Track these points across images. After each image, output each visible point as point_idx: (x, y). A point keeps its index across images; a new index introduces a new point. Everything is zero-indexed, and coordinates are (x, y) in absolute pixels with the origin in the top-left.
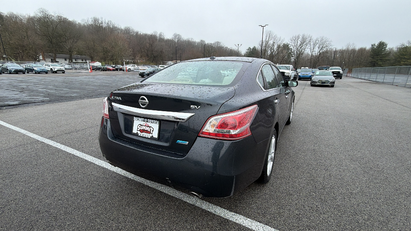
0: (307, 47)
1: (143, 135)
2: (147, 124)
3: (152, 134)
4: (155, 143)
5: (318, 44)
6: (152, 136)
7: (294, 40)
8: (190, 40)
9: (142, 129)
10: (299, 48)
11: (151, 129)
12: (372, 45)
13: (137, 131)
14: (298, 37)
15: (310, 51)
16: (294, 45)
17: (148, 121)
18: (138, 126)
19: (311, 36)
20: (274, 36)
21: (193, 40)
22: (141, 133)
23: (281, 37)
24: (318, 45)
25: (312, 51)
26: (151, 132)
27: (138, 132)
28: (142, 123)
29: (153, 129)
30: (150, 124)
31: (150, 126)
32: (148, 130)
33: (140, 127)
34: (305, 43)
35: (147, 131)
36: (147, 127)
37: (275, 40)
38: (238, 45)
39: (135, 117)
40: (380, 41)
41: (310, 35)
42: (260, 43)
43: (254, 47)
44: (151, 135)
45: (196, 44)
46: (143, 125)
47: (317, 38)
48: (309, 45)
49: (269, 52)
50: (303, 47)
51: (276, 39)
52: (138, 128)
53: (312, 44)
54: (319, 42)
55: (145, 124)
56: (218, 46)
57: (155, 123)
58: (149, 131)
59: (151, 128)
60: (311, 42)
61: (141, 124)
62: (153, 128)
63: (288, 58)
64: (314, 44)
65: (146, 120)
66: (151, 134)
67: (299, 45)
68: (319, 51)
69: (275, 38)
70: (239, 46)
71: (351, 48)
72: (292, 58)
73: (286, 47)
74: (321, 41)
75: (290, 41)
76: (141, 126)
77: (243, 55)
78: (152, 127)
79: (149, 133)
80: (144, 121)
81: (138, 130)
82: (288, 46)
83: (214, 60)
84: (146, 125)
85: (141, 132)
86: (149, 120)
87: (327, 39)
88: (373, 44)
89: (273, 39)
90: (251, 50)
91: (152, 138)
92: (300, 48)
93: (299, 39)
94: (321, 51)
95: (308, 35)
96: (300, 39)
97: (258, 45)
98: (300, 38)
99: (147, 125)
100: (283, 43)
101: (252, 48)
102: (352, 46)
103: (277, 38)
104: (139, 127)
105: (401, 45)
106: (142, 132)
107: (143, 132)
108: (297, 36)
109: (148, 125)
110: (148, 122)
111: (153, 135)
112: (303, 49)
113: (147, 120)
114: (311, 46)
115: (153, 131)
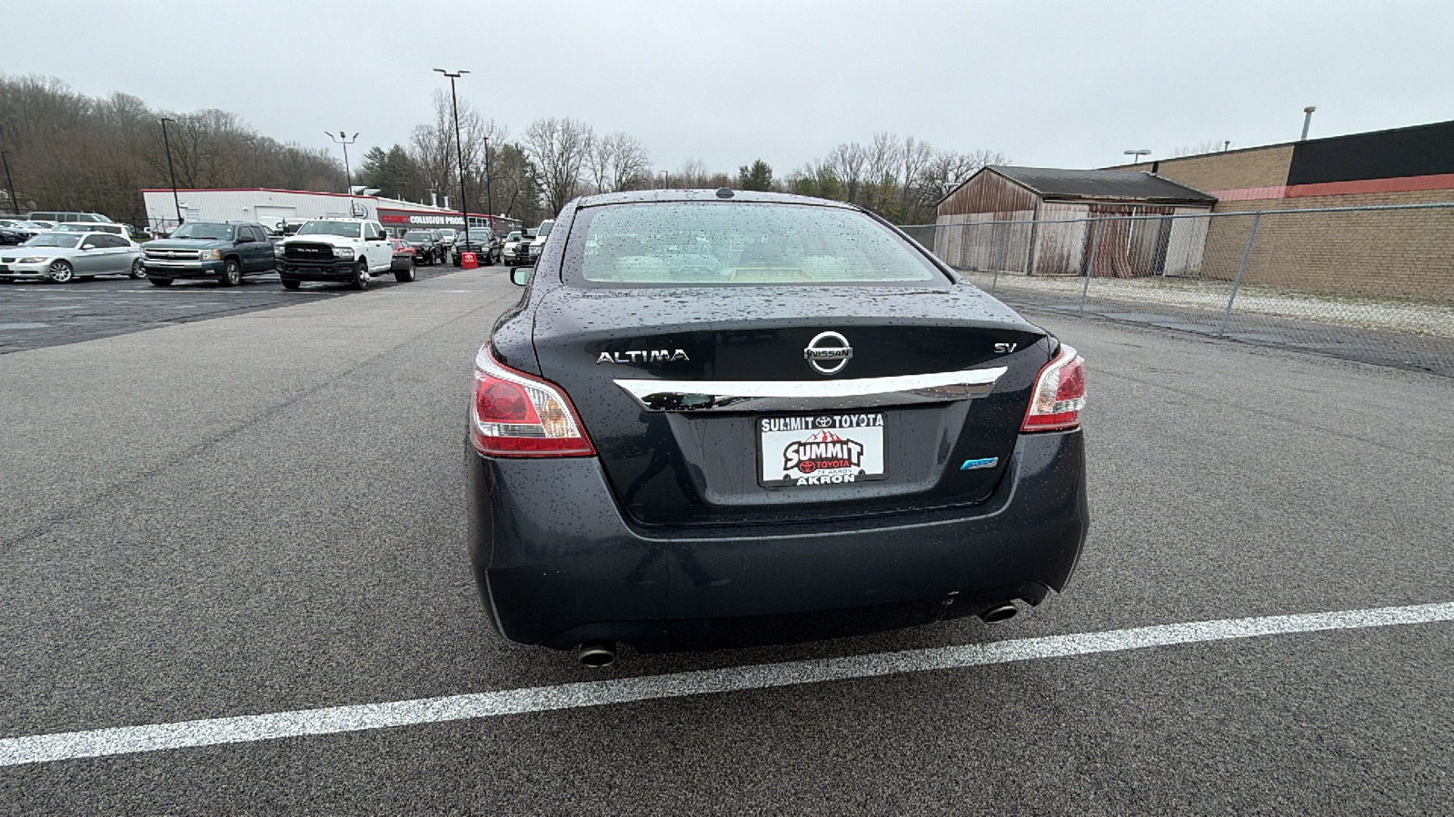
0: (583, 162)
1: (819, 480)
2: (832, 436)
3: (858, 465)
4: (877, 495)
5: (613, 156)
6: (862, 472)
7: (541, 136)
8: (47, 88)
9: (810, 459)
10: (560, 163)
11: (849, 450)
12: (742, 170)
13: (786, 469)
14: (550, 125)
15: (593, 176)
16: (541, 154)
17: (834, 421)
18: (786, 450)
19: (589, 128)
20: (468, 113)
21: (68, 87)
22: (806, 476)
23: (493, 122)
24: (613, 159)
25: (599, 175)
26: (854, 460)
27: (791, 473)
28: (806, 435)
29: (861, 446)
30: (842, 433)
31: (844, 439)
32: (840, 456)
33: (797, 451)
34: (575, 149)
35: (835, 458)
36: (830, 445)
37: (476, 129)
38: (343, 136)
39: (769, 418)
40: (757, 160)
41: (584, 124)
42: (417, 136)
43: (397, 148)
44: (855, 470)
45: (91, 110)
46: (811, 444)
47: (607, 137)
48: (589, 158)
49: (457, 172)
50: (571, 161)
51: (479, 125)
52: (787, 460)
53: (595, 153)
54: (615, 147)
55: (822, 435)
56: (223, 129)
57: (868, 425)
58: (846, 457)
59: (850, 445)
60: (593, 147)
61: (803, 442)
62: (856, 443)
63: (529, 195)
64: (601, 155)
65: (824, 420)
66: (855, 464)
67: (557, 155)
68: (618, 178)
69: (475, 121)
70: (346, 140)
71: (697, 173)
72: (542, 195)
73: (513, 156)
74: (619, 146)
75: (527, 138)
76: (802, 448)
77: (353, 175)
78: (852, 442)
79: (848, 463)
80: (814, 427)
81: (788, 466)
82: (520, 152)
83: (733, 198)
84: (825, 437)
85: (803, 470)
86: (837, 418)
87: (635, 142)
88: (743, 165)
89: (466, 123)
90: (386, 160)
91: (863, 479)
92: (563, 165)
93: (555, 135)
94: (624, 179)
95: (581, 122)
96: (559, 136)
97: (412, 143)
98: (558, 131)
99: (829, 439)
100: (503, 143)
101: (386, 150)
102: (697, 169)
103: (480, 121)
104: (790, 454)
105: (795, 173)
106: (812, 467)
107: (817, 468)
108: (547, 123)
109: (835, 438)
110: (835, 427)
111: (862, 467)
112: (571, 167)
113: (828, 419)
114: (594, 159)
115: (860, 454)
